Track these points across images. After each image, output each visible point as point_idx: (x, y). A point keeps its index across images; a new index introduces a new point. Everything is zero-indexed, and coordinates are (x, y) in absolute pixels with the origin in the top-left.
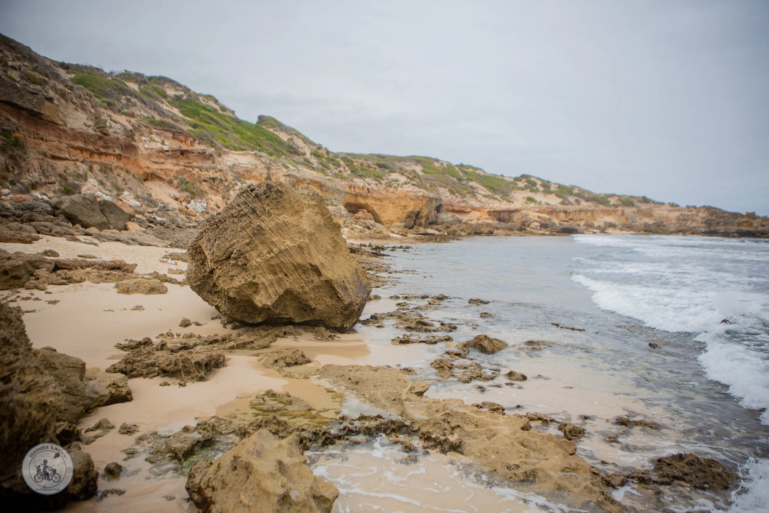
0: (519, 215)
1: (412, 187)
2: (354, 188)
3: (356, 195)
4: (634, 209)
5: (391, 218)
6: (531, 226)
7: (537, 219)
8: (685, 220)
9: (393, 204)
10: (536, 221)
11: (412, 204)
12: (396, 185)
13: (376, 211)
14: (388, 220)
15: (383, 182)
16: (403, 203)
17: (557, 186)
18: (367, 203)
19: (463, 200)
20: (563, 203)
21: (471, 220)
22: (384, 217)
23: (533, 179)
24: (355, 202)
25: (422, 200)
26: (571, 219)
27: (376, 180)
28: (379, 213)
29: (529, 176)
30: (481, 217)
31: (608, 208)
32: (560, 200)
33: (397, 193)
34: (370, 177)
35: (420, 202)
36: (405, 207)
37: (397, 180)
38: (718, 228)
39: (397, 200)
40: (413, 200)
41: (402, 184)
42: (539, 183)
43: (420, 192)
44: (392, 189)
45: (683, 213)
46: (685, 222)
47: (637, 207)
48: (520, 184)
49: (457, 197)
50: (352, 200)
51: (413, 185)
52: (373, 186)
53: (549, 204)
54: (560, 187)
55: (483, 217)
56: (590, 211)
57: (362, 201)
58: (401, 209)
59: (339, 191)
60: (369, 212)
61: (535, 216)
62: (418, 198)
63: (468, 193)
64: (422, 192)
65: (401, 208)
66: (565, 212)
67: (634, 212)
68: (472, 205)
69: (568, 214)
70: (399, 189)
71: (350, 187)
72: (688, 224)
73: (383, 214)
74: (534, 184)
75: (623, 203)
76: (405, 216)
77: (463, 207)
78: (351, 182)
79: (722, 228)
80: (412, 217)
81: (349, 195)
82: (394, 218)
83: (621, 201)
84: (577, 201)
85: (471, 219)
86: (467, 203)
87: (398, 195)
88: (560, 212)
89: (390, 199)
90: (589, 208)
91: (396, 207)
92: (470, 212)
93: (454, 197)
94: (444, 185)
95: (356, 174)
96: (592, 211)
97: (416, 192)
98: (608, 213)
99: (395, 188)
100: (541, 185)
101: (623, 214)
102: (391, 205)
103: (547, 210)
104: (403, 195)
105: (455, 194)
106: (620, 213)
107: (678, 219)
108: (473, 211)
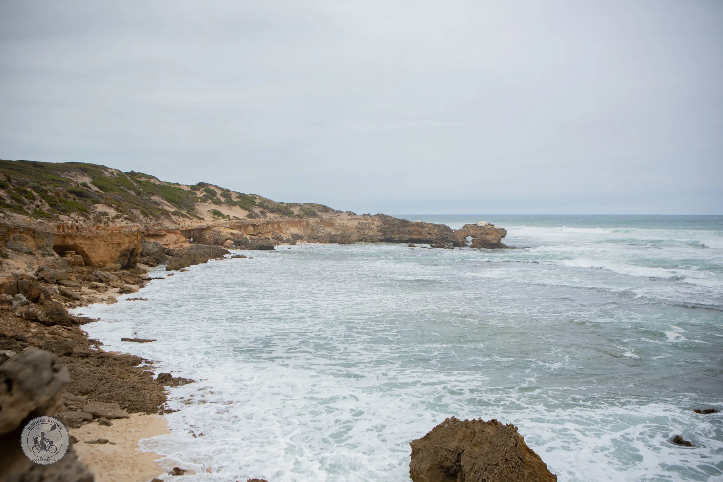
0: (210, 232)
1: (125, 221)
2: (63, 229)
3: (64, 237)
4: (318, 219)
5: (103, 259)
6: (225, 244)
7: (230, 236)
8: (363, 229)
9: (105, 242)
10: (229, 239)
11: (127, 241)
12: (106, 220)
13: (87, 252)
14: (100, 261)
15: (91, 217)
16: (116, 240)
17: (238, 195)
18: (76, 244)
19: (158, 222)
20: (250, 216)
21: (168, 245)
22: (96, 257)
23: (212, 188)
24: (63, 244)
25: (137, 236)
26: (259, 233)
27: (83, 215)
28: (89, 254)
29: (207, 185)
30: (178, 240)
31: (294, 219)
32: (247, 213)
33: (109, 229)
34: (73, 211)
35: (135, 238)
36: (119, 245)
37: (106, 214)
38: (393, 236)
39: (109, 238)
40: (128, 236)
41: (112, 219)
42: (219, 192)
43: (134, 226)
44: (102, 225)
45: (361, 221)
46: (363, 231)
47: (320, 218)
48: (200, 194)
49: (151, 219)
50: (59, 242)
51: (126, 218)
52: (81, 222)
53: (238, 219)
54: (241, 196)
55: (180, 240)
56: (276, 222)
57: (70, 242)
58: (113, 248)
59: (48, 235)
60: (77, 253)
61: (227, 233)
62: (132, 233)
63: (161, 213)
64: (137, 226)
65: (114, 246)
66: (254, 226)
67: (317, 222)
68: (167, 228)
69: (256, 227)
70: (111, 224)
71: (58, 228)
72: (366, 233)
73: (93, 255)
74: (214, 194)
75: (305, 214)
76: (119, 255)
77: (158, 230)
78: (59, 222)
79: (396, 236)
80: (127, 256)
81: (56, 237)
82: (106, 258)
83: (303, 211)
84: (262, 212)
85: (168, 243)
86: (162, 225)
87: (110, 231)
88: (248, 225)
89: (101, 237)
90: (275, 220)
91: (108, 245)
92: (166, 234)
93: (148, 220)
94: (134, 205)
95: (58, 209)
96: (278, 223)
97: (131, 228)
98: (294, 224)
99: (105, 223)
100: (221, 195)
101: (308, 225)
102: (102, 244)
103: (237, 225)
104: (116, 232)
105: (148, 216)
106: (305, 224)
107: (357, 228)
108: (168, 234)
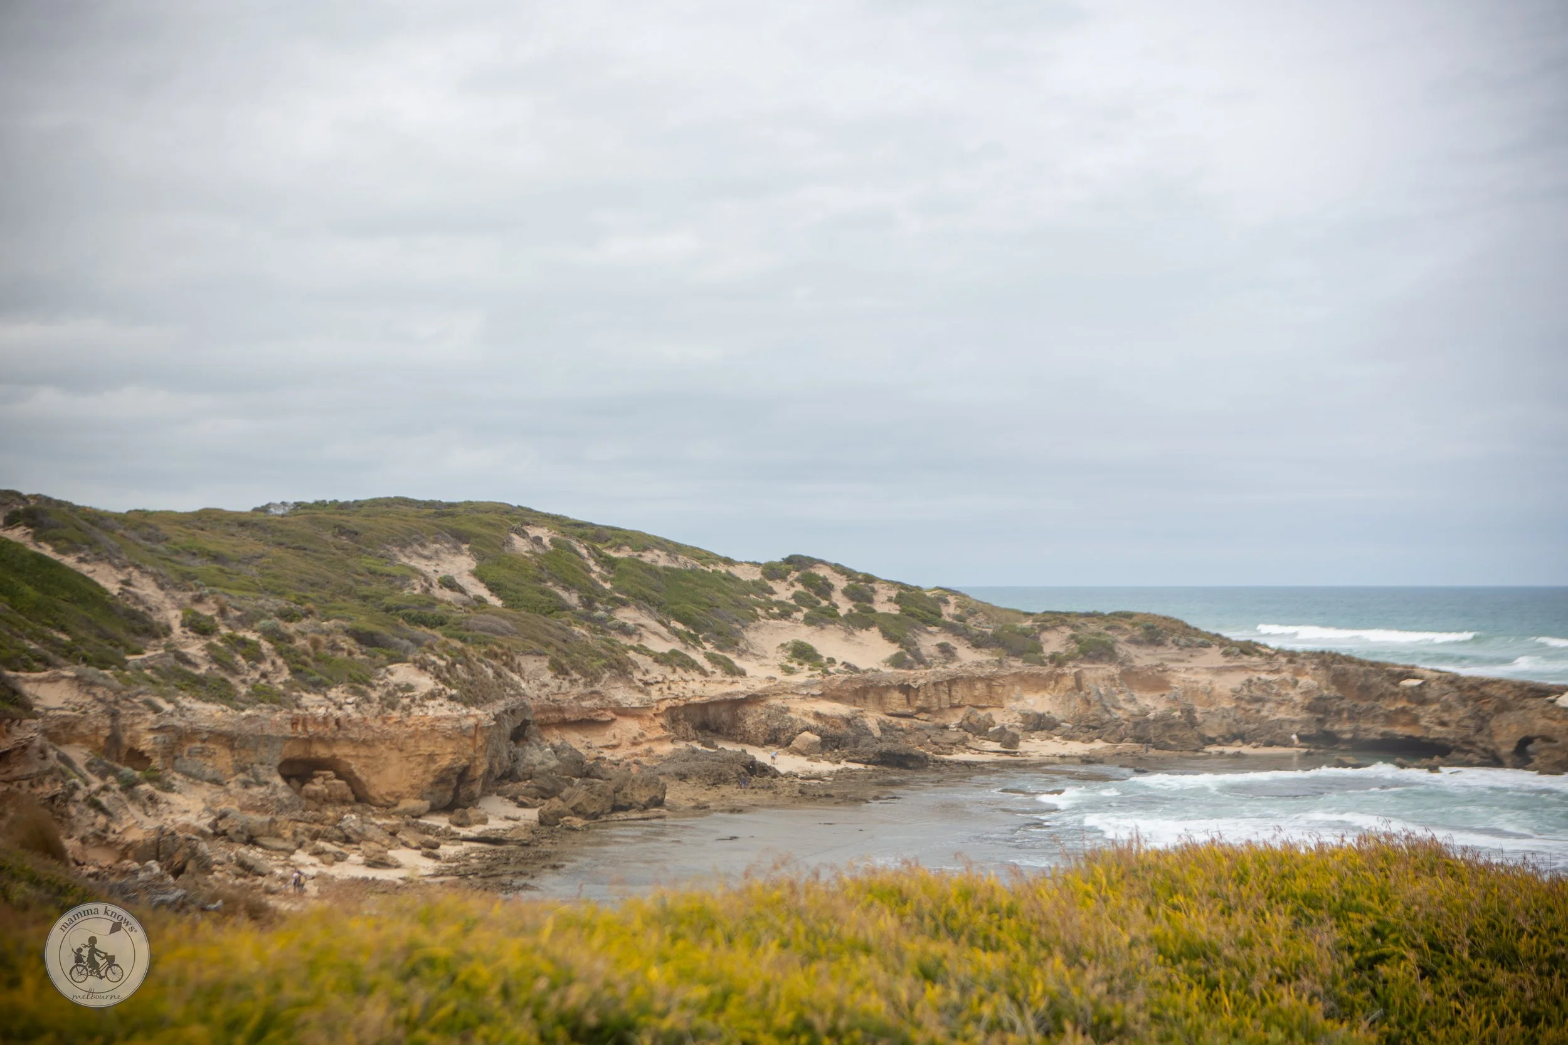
0: (760, 711)
1: (447, 705)
2: (305, 725)
3: (309, 741)
4: (1115, 669)
5: (394, 789)
6: (795, 745)
7: (812, 722)
8: (1257, 700)
9: (401, 750)
10: (808, 729)
11: (449, 750)
12: (406, 701)
13: (358, 774)
14: (388, 794)
15: (375, 695)
16: (426, 748)
17: (895, 594)
18: (334, 756)
19: (590, 689)
20: (900, 661)
22: (380, 784)
23: (823, 572)
24: (306, 756)
25: (473, 738)
26: (921, 710)
27: (356, 692)
28: (364, 778)
29: (811, 562)
30: (642, 735)
31: (1036, 669)
32: (894, 649)
33: (410, 723)
34: (337, 683)
35: (469, 742)
36: (431, 757)
37: (409, 688)
39: (412, 742)
40: (449, 738)
41: (422, 699)
42: (840, 583)
43: (468, 716)
44: (396, 714)
47: (1123, 664)
48: (781, 593)
49: (573, 682)
50: (298, 752)
51: (451, 698)
52: (350, 709)
55: (649, 736)
56: (981, 679)
57: (322, 752)
58: (420, 764)
59: (268, 740)
60: (339, 776)
61: (807, 713)
62: (463, 732)
63: (604, 666)
64: (475, 716)
65: (420, 759)
66: (905, 688)
67: (1112, 679)
68: (617, 702)
69: (912, 695)
70: (416, 711)
71: (294, 723)
73: (374, 780)
74: (824, 589)
75: (1080, 651)
76: (431, 779)
77: (591, 710)
78: (296, 711)
80: (449, 782)
81: (289, 744)
82: (402, 787)
83: (1078, 642)
84: (945, 648)
85: (614, 742)
86: (602, 698)
87: (413, 728)
88: (888, 688)
89: (392, 739)
90: (980, 671)
91: (407, 758)
92: (613, 720)
93: (566, 684)
94: (537, 647)
95: (304, 680)
96: (989, 681)
97: (458, 720)
98: (1035, 683)
99: (404, 708)
100: (846, 592)
101: (1078, 685)
102: (394, 756)
103: (850, 687)
104: (425, 728)
105: (567, 673)
106: (1069, 682)
108: (619, 719)
